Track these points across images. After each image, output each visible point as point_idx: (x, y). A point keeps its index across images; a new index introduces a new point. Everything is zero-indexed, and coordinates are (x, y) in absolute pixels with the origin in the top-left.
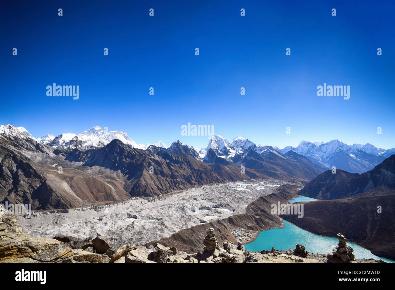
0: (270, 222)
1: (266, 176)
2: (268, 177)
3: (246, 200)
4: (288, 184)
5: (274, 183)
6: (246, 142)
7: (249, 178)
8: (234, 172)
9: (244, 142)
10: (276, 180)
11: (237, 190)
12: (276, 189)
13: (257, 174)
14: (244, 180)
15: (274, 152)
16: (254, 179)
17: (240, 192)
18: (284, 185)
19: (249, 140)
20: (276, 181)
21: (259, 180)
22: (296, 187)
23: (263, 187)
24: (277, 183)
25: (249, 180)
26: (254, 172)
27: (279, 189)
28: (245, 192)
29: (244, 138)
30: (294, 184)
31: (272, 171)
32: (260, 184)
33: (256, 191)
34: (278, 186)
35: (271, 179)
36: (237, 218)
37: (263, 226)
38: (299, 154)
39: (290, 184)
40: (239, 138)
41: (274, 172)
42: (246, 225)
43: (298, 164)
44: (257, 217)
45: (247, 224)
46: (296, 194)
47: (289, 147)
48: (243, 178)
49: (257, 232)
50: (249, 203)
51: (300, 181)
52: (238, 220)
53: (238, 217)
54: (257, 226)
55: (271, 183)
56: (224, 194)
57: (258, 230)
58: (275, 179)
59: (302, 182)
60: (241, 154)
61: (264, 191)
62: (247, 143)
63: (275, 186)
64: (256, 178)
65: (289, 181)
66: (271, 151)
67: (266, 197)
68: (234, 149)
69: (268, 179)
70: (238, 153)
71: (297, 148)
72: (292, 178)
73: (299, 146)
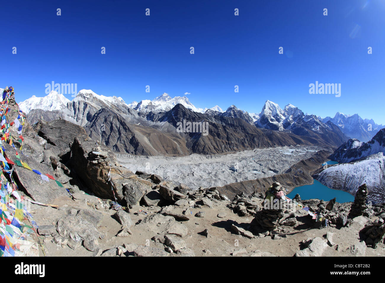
0: (304, 180)
1: (309, 143)
2: (311, 144)
3: (290, 162)
4: (324, 150)
5: (314, 149)
6: (296, 110)
7: (295, 144)
8: (283, 138)
9: (294, 110)
10: (316, 146)
11: (284, 154)
12: (315, 154)
13: (303, 141)
14: (291, 146)
15: (318, 121)
17: (286, 156)
18: (321, 151)
19: (298, 108)
20: (316, 147)
21: (303, 146)
22: (328, 152)
23: (305, 152)
24: (316, 149)
25: (295, 145)
26: (300, 139)
27: (317, 154)
28: (290, 156)
29: (295, 106)
30: (327, 150)
31: (314, 138)
32: (303, 150)
33: (299, 155)
34: (317, 151)
35: (312, 145)
36: (280, 177)
37: (298, 183)
38: (334, 124)
39: (325, 150)
40: (290, 106)
41: (316, 139)
43: (333, 133)
44: (296, 176)
45: (287, 182)
46: (327, 158)
48: (290, 144)
49: (293, 187)
50: (292, 165)
51: (332, 148)
53: (281, 176)
54: (294, 184)
55: (312, 148)
56: (272, 157)
57: (294, 186)
58: (315, 145)
59: (333, 149)
60: (291, 121)
61: (305, 155)
63: (314, 151)
64: (301, 144)
65: (325, 148)
66: (316, 120)
67: (306, 160)
68: (285, 116)
69: (310, 145)
70: (288, 120)
71: (334, 119)
72: (327, 145)
73: (335, 117)
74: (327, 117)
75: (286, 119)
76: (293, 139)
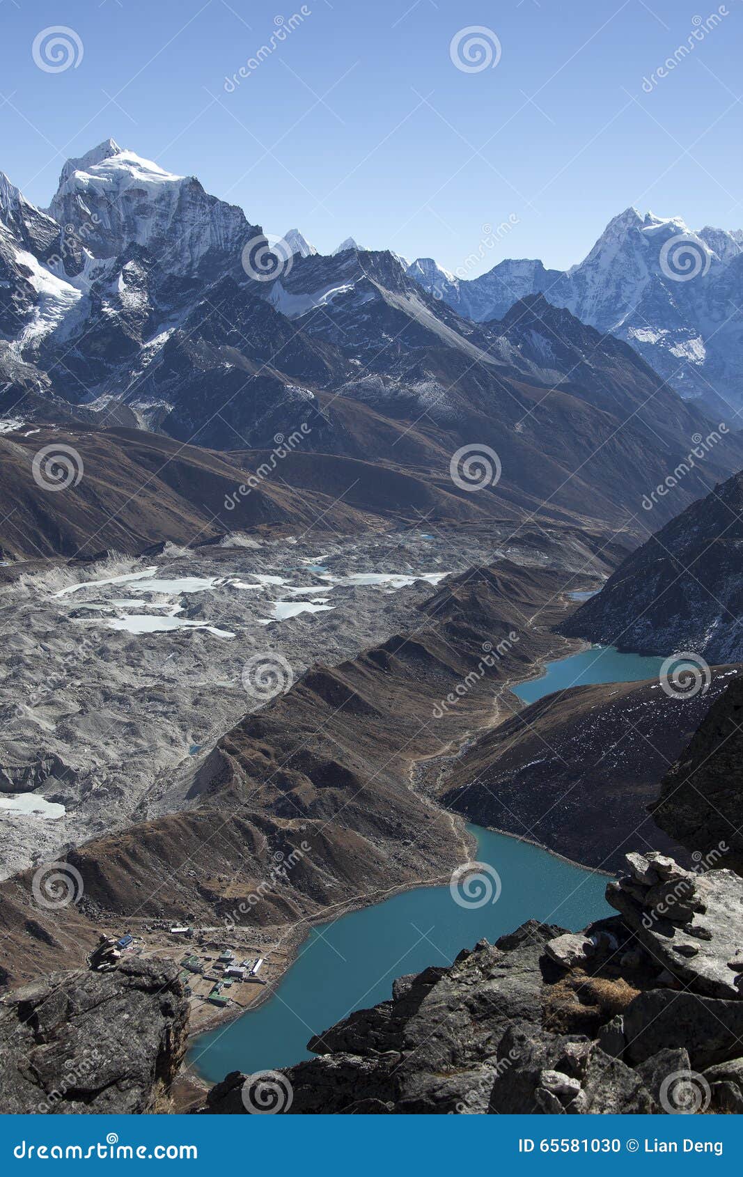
0: (383, 849)
1: (341, 510)
2: (359, 516)
3: (196, 703)
4: (506, 565)
5: (398, 558)
6: (181, 209)
7: (206, 527)
9: (160, 207)
10: (420, 534)
11: (118, 635)
12: (422, 608)
14: (172, 549)
15: (413, 305)
16: (251, 533)
17: (136, 648)
18: (477, 574)
19: (209, 190)
20: (420, 540)
21: (292, 540)
22: (554, 578)
23: (319, 595)
24: (428, 557)
25: (207, 545)
28: (177, 643)
29: (174, 173)
30: (542, 560)
31: (389, 465)
32: (298, 576)
33: (270, 628)
34: (434, 579)
36: (133, 855)
37: (330, 882)
38: (589, 327)
39: (518, 557)
40: (115, 162)
41: (403, 471)
42: (208, 896)
43: (577, 402)
44: (290, 825)
45: (213, 886)
46: (554, 630)
47: (518, 262)
48: (153, 533)
49: (289, 929)
50: (219, 728)
51: (582, 536)
52: (138, 868)
53: (146, 842)
54: (288, 893)
55: (377, 557)
57: (293, 917)
59: (595, 543)
61: (330, 622)
62: (188, 215)
63: (407, 580)
64: (263, 527)
65: (513, 542)
66: (394, 299)
67: (346, 667)
68: (70, 270)
69: (357, 529)
70: (109, 311)
71: (578, 275)
72: (529, 518)
73: (593, 261)
74: (507, 263)
75: (92, 301)
76: (176, 488)
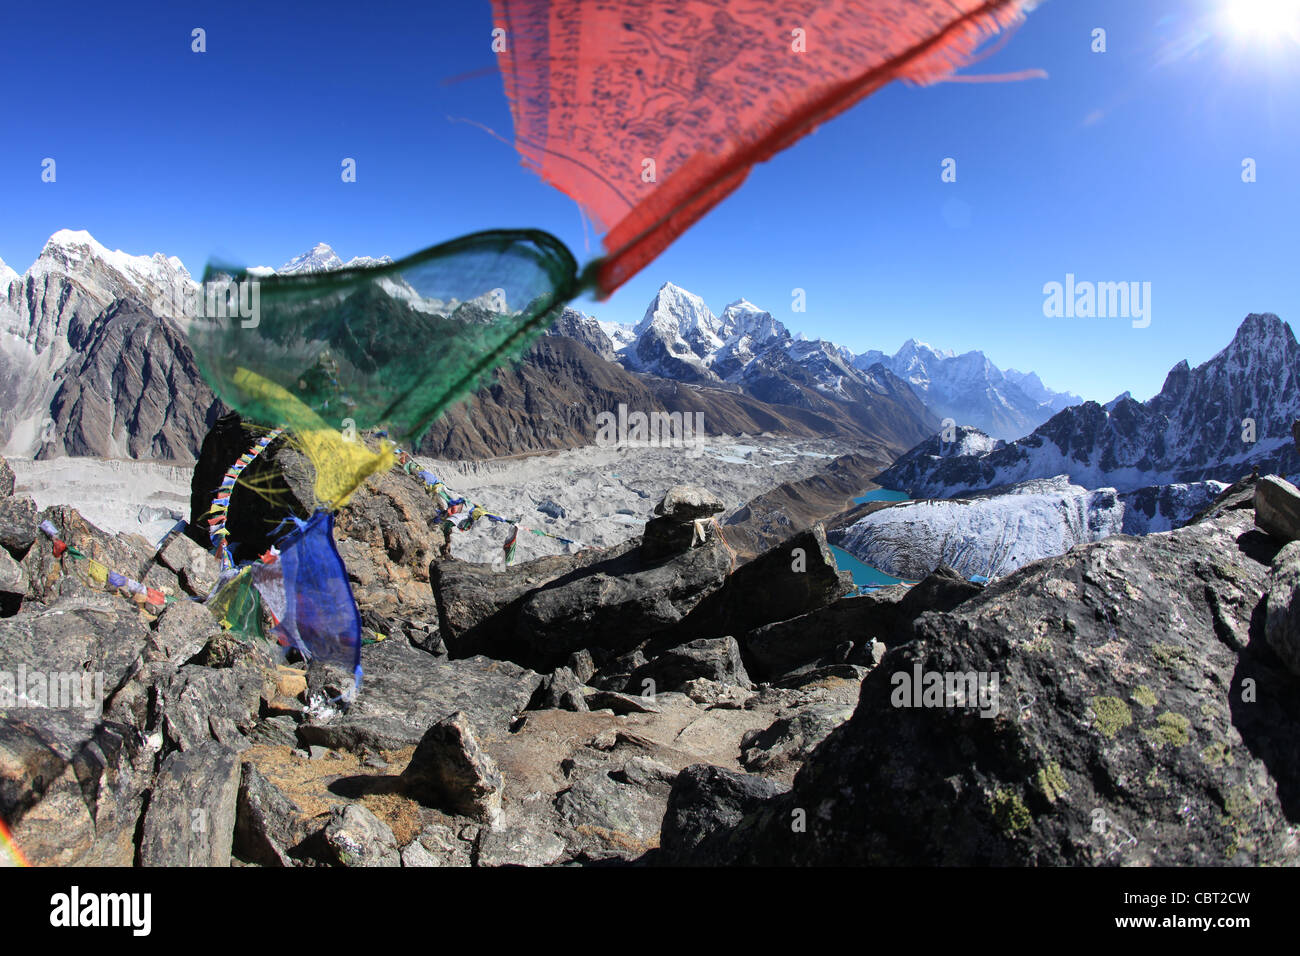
1: (806, 429)
2: (811, 432)
3: (744, 489)
4: (858, 455)
5: (822, 448)
6: (763, 321)
7: (758, 429)
8: (716, 409)
9: (756, 321)
10: (830, 441)
11: (721, 462)
12: (827, 466)
13: (783, 420)
14: (744, 435)
15: (837, 360)
16: (772, 433)
17: (726, 468)
18: (848, 457)
19: (773, 316)
20: (830, 443)
21: (786, 437)
22: (873, 462)
23: (792, 457)
24: (832, 449)
25: (756, 435)
26: (774, 414)
27: (834, 466)
28: (742, 468)
29: (761, 309)
30: (871, 456)
31: (823, 416)
32: (786, 450)
33: (774, 466)
34: (833, 457)
35: (817, 437)
38: (896, 376)
39: (864, 453)
40: (743, 305)
41: (829, 419)
43: (889, 401)
44: (767, 535)
46: (871, 480)
47: (874, 352)
48: (739, 429)
50: (751, 498)
51: (886, 448)
55: (816, 446)
56: (679, 469)
58: (826, 438)
59: (890, 452)
60: (744, 354)
61: (794, 467)
62: (765, 324)
63: (824, 456)
64: (777, 431)
65: (860, 447)
66: (830, 357)
67: (797, 484)
68: (724, 338)
69: (809, 436)
70: (735, 353)
71: (894, 359)
72: (869, 440)
73: (899, 354)
74: (871, 351)
75: (729, 348)
76: (748, 413)
